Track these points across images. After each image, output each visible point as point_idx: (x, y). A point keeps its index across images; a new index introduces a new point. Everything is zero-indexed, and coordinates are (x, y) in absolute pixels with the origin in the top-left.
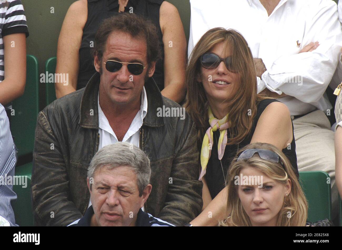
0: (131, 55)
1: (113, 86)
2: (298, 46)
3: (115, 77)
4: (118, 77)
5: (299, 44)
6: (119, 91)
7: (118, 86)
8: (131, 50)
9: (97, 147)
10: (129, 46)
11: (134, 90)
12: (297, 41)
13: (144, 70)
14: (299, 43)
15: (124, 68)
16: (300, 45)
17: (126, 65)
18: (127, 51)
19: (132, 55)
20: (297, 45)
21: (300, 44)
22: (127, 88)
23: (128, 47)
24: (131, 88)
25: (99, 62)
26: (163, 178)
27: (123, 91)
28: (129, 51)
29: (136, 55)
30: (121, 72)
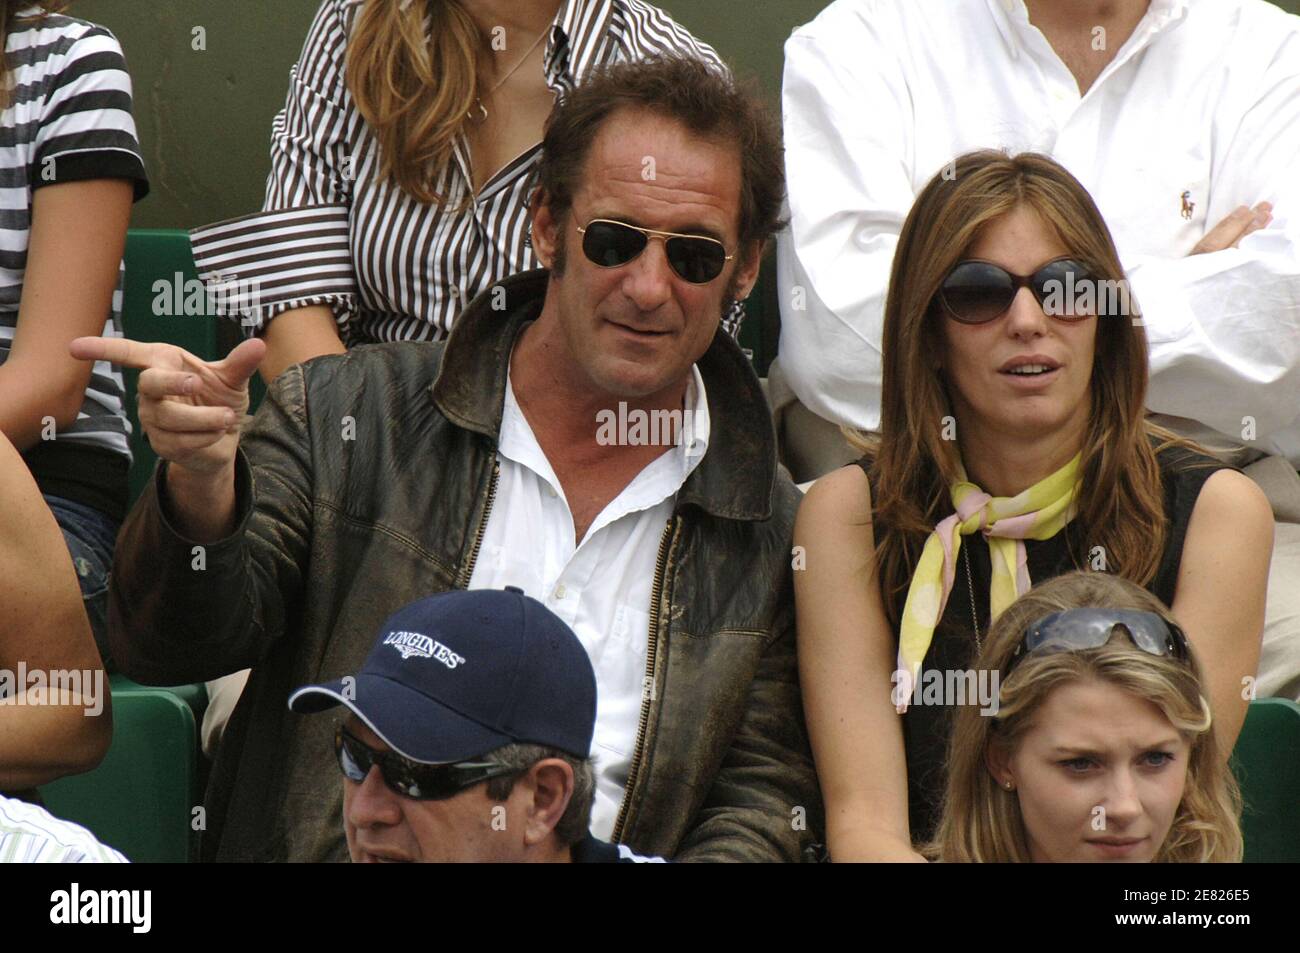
0: (683, 208)
1: (604, 321)
2: (1185, 212)
3: (617, 283)
4: (627, 286)
5: (1189, 205)
6: (629, 340)
7: (624, 321)
8: (684, 187)
9: (483, 506)
10: (678, 171)
11: (684, 339)
12: (1181, 194)
13: (726, 263)
14: (1189, 200)
15: (654, 255)
16: (1191, 209)
17: (660, 243)
18: (670, 188)
19: (687, 205)
20: (1181, 207)
21: (1192, 204)
22: (661, 329)
23: (676, 175)
24: (672, 332)
25: (553, 230)
26: (725, 696)
27: (645, 340)
28: (677, 188)
29: (701, 208)
30: (642, 266)
